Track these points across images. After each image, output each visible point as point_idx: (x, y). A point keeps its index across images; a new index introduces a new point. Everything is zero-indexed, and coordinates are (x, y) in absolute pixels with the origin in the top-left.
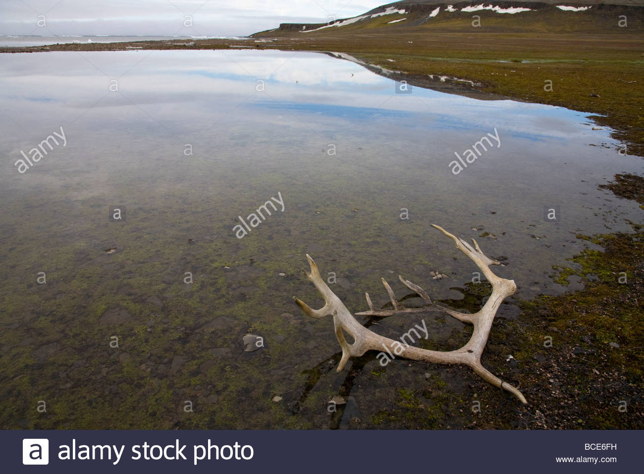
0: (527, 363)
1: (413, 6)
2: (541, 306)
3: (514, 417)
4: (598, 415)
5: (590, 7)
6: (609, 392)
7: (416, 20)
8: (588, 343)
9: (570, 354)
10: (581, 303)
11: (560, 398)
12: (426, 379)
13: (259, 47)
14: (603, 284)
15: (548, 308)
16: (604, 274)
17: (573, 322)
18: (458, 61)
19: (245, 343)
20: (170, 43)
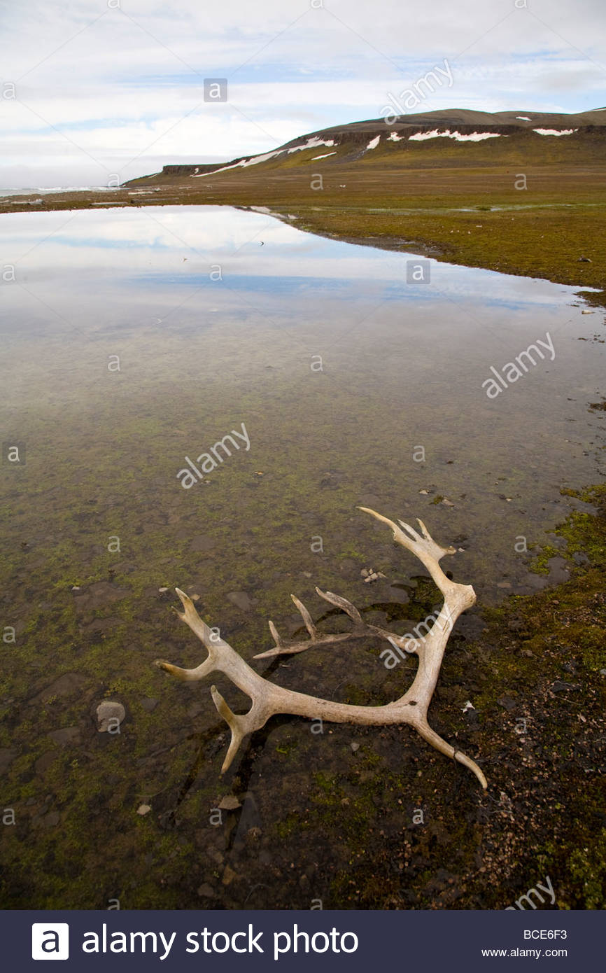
0: (490, 713)
1: (344, 135)
2: (512, 615)
3: (471, 806)
4: (583, 791)
5: (576, 130)
6: (598, 751)
7: (349, 154)
8: (571, 673)
9: (548, 693)
10: (564, 605)
11: (532, 769)
12: (353, 753)
13: (133, 203)
14: (595, 567)
15: (520, 617)
16: (596, 552)
17: (553, 639)
18: (407, 212)
19: (100, 718)
20: (7, 201)
